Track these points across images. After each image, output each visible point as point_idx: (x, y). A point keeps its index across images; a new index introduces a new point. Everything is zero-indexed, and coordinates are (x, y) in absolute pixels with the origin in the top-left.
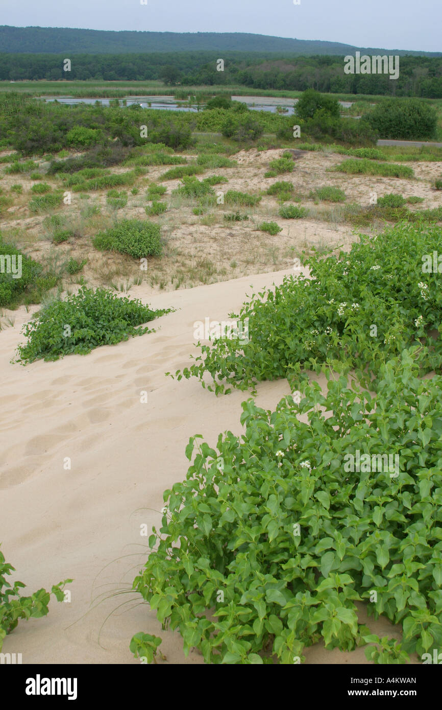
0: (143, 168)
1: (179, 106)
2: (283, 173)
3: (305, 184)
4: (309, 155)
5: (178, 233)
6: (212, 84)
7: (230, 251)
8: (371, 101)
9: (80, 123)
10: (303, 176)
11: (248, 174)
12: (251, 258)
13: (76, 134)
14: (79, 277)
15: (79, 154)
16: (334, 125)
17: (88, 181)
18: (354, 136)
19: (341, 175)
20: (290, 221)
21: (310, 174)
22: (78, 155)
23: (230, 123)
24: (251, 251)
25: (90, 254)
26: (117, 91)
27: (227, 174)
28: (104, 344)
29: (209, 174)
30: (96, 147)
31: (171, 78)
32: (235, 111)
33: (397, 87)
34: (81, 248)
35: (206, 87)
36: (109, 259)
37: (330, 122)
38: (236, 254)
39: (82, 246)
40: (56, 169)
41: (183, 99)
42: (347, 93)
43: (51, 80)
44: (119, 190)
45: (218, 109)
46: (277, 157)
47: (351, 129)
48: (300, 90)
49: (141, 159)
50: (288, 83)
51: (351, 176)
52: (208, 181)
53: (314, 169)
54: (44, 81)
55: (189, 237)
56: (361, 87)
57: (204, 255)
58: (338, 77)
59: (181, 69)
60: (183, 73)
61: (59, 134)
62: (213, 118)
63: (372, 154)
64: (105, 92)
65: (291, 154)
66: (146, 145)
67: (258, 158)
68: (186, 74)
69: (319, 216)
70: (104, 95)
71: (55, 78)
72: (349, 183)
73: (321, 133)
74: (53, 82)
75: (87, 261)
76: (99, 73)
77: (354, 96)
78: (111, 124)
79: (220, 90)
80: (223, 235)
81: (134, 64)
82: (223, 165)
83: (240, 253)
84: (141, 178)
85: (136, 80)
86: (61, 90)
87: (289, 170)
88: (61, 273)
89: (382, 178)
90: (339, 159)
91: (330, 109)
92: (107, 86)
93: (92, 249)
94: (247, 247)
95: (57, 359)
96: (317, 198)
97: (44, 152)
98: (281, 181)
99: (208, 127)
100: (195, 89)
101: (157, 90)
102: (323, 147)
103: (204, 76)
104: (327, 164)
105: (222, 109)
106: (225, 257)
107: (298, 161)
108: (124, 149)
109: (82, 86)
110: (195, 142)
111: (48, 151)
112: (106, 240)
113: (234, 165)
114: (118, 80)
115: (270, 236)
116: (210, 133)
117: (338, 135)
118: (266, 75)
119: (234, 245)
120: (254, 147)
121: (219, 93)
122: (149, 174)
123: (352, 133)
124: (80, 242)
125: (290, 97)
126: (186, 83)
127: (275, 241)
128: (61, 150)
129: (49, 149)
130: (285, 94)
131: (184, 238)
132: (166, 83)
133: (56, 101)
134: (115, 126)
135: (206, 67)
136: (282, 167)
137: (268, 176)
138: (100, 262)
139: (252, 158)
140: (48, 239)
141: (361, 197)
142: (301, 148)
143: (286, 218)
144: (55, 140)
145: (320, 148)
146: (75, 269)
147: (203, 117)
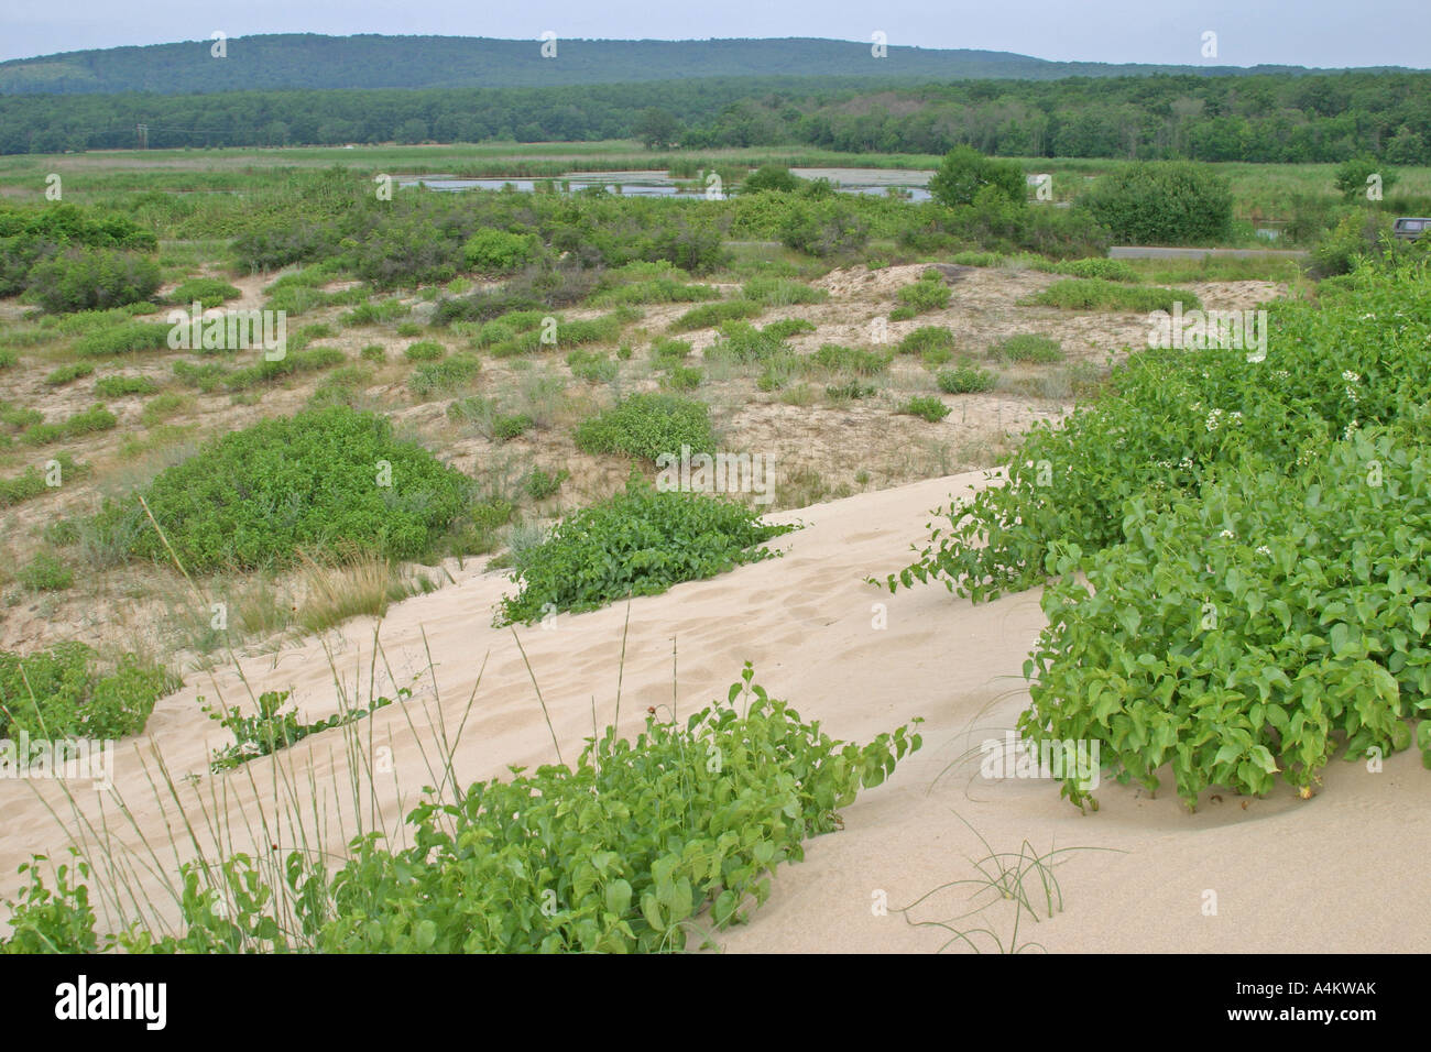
0: (631, 308)
1: (681, 191)
2: (928, 310)
3: (975, 332)
4: (976, 275)
5: (743, 420)
6: (746, 145)
7: (851, 452)
8: (1085, 170)
9: (489, 222)
10: (971, 316)
11: (855, 314)
12: (895, 464)
13: (484, 245)
14: (553, 504)
15: (494, 286)
16: (1018, 219)
17: (520, 337)
18: (1062, 240)
19: (1049, 312)
20: (962, 398)
21: (983, 312)
22: (493, 288)
23: (799, 219)
24: (894, 452)
25: (569, 461)
26: (547, 163)
27: (811, 316)
28: (687, 580)
29: (774, 317)
30: (529, 270)
31: (658, 135)
32: (806, 196)
33: (1138, 139)
34: (551, 450)
35: (733, 151)
36: (608, 469)
37: (1008, 212)
38: (864, 457)
39: (552, 446)
40: (449, 315)
41: (687, 177)
42: (1032, 155)
43: (405, 143)
44: (592, 351)
45: (769, 191)
46: (910, 281)
47: (1054, 225)
48: (934, 152)
49: (625, 292)
50: (906, 137)
51: (1070, 313)
52: (776, 328)
53: (990, 301)
54: (389, 147)
55: (765, 426)
56: (1063, 143)
57: (800, 461)
58: (1013, 123)
59: (679, 116)
60: (681, 122)
61: (447, 245)
62: (759, 210)
63: (1107, 270)
64: (521, 166)
65: (941, 273)
66: (630, 265)
67: (871, 283)
68: (690, 125)
69: (1020, 388)
70: (522, 172)
71: (412, 139)
72: (1066, 328)
73: (990, 235)
74: (410, 147)
75: (565, 475)
76: (505, 127)
77: (1048, 160)
78: (555, 225)
79: (763, 156)
80: (833, 423)
81: (579, 107)
82: (800, 300)
83: (872, 455)
84: (630, 329)
85: (583, 140)
86: (430, 163)
87: (939, 304)
88: (517, 496)
89: (1136, 315)
90: (1041, 282)
91: (1006, 186)
92: (525, 153)
93: (572, 452)
94: (883, 444)
95: (598, 608)
96: (1004, 357)
97: (417, 283)
98: (926, 325)
99: (751, 229)
100: (709, 155)
101: (630, 159)
102: (1005, 258)
103: (729, 128)
104: (1018, 291)
105: (778, 192)
106: (843, 464)
107: (954, 287)
108: (588, 274)
109: (470, 154)
110: (730, 258)
111: (426, 280)
112: (602, 433)
113: (822, 297)
114: (546, 141)
115: (927, 424)
116: (758, 242)
117: (1026, 238)
118: (860, 123)
119: (857, 442)
120: (861, 263)
121: (761, 162)
122: (648, 321)
123: (1056, 234)
124: (545, 438)
125: (914, 168)
126: (692, 143)
127: (938, 432)
128: (454, 277)
129: (430, 275)
130: (901, 161)
131: (755, 429)
132: (649, 145)
133: (422, 185)
134: (563, 228)
135: (733, 110)
136: (924, 299)
137: (896, 317)
138: (593, 476)
139: (858, 284)
140: (482, 434)
141: (1095, 353)
142: (958, 263)
143: (953, 393)
144: (440, 258)
145: (998, 260)
146: (543, 490)
147: (740, 208)
